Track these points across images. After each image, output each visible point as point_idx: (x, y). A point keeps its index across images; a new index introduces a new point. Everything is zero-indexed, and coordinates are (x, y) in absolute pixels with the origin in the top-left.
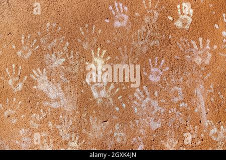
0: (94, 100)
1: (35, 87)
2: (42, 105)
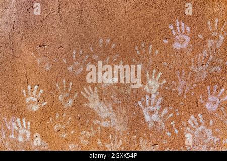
0: (145, 123)
1: (86, 105)
2: (92, 122)
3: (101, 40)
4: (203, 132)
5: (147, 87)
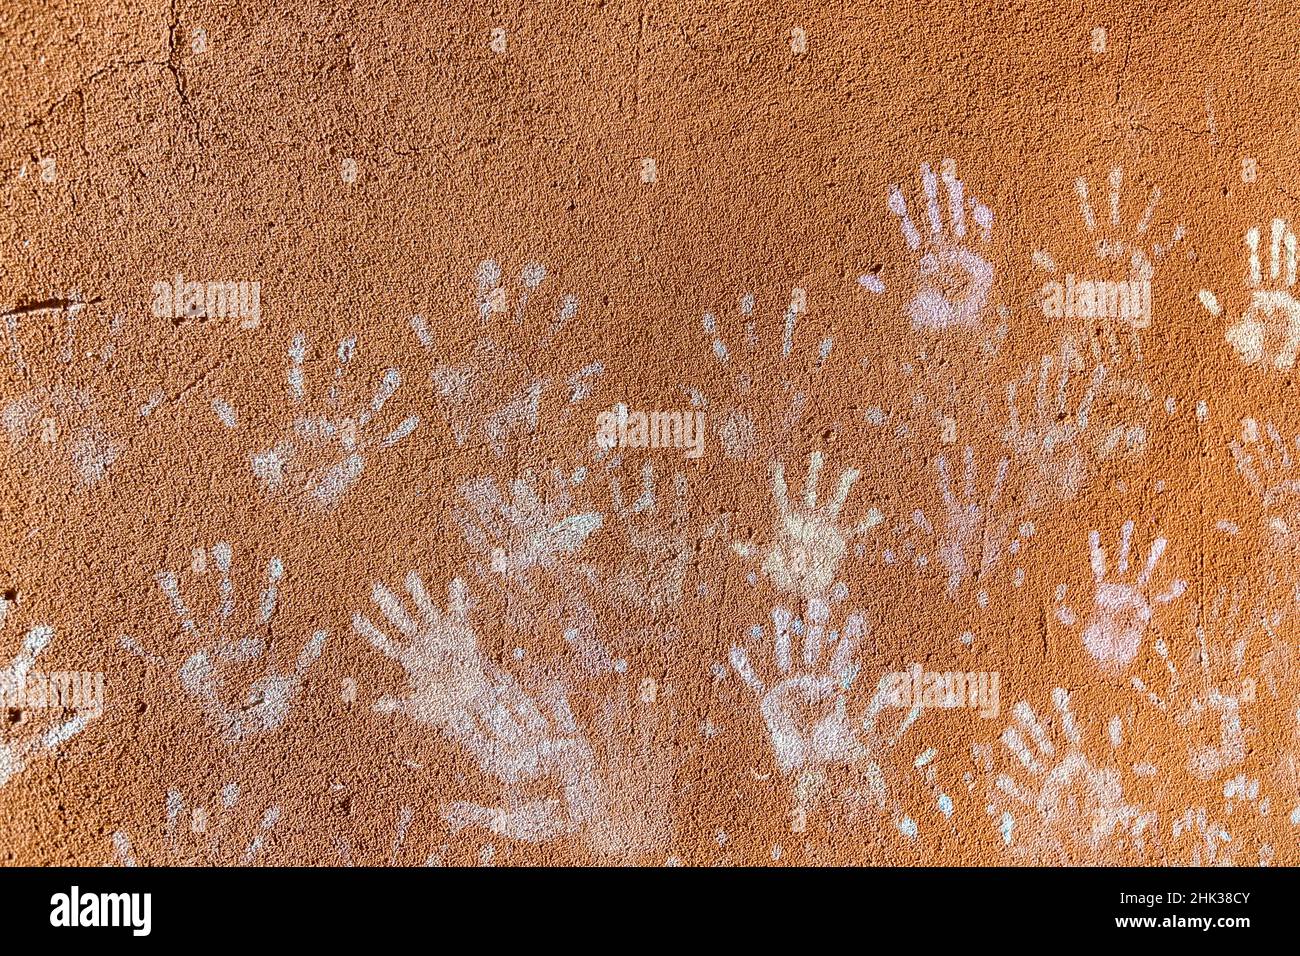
3: (488, 271)
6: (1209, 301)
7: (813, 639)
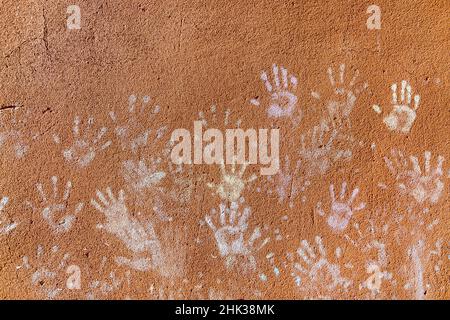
0: (219, 258)
1: (100, 226)
2: (113, 263)
3: (133, 98)
4: (324, 271)
5: (221, 189)
6: (377, 109)
7: (233, 215)
